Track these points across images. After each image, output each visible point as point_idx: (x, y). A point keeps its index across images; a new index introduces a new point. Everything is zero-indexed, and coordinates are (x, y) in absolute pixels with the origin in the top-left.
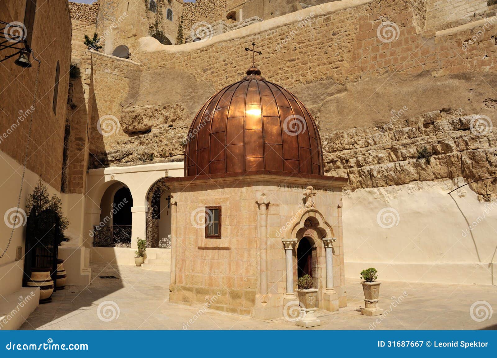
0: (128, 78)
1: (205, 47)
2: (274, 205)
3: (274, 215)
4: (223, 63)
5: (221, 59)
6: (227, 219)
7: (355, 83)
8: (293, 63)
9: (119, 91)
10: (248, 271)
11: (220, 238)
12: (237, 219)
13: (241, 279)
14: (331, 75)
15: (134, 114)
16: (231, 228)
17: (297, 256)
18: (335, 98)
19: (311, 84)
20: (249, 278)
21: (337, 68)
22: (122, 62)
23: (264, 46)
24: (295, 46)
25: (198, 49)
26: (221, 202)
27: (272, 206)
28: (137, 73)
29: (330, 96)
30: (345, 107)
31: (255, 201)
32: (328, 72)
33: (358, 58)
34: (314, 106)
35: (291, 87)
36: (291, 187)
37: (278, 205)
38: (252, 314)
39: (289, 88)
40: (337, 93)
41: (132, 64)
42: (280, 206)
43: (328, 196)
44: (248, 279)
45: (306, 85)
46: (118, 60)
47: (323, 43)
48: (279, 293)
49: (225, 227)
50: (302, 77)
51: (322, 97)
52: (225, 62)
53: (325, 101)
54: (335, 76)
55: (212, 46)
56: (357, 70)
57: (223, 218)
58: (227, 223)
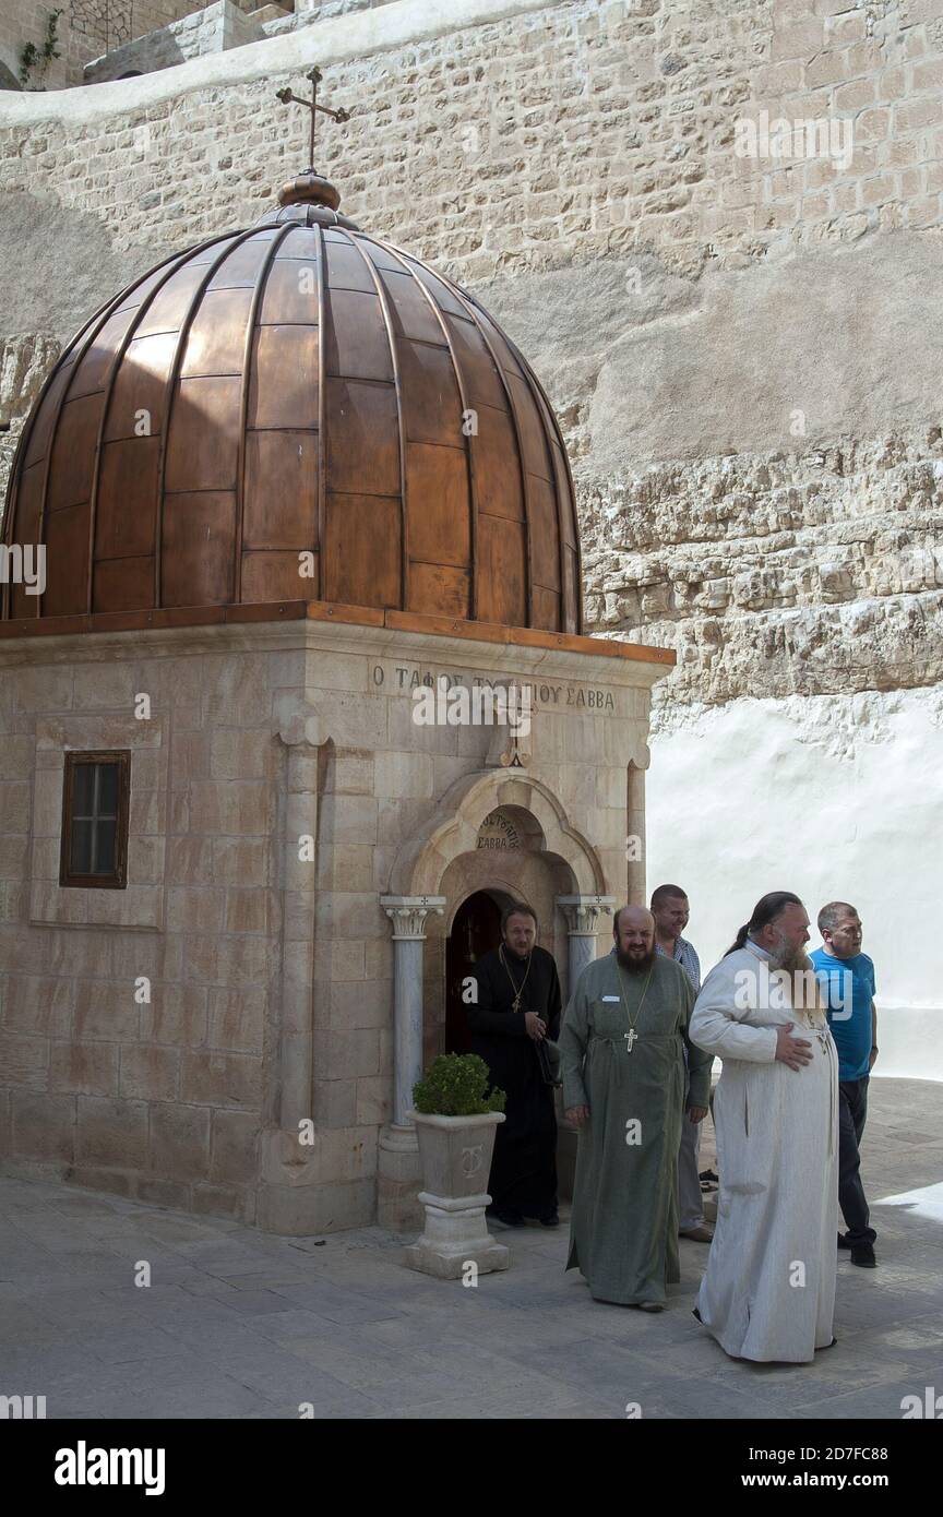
1: (149, 107)
2: (349, 752)
3: (349, 794)
4: (220, 175)
5: (213, 159)
6: (153, 807)
7: (742, 273)
8: (498, 182)
10: (230, 1030)
11: (120, 888)
12: (191, 810)
13: (205, 1061)
14: (647, 236)
16: (167, 846)
18: (659, 328)
19: (566, 273)
20: (233, 1056)
21: (672, 207)
23: (386, 108)
24: (511, 114)
25: (123, 114)
26: (131, 732)
27: (343, 756)
29: (642, 323)
30: (694, 370)
31: (267, 733)
32: (636, 223)
33: (760, 168)
34: (571, 362)
35: (487, 280)
36: (428, 679)
37: (367, 754)
38: (242, 1209)
39: (477, 287)
40: (668, 311)
42: (379, 759)
43: (585, 719)
44: (229, 1060)
45: (547, 276)
47: (625, 105)
48: (361, 1125)
49: (141, 842)
50: (535, 243)
51: (606, 327)
52: (228, 172)
53: (618, 341)
54: (666, 240)
55: (175, 101)
56: (750, 220)
57: (137, 801)
58: (153, 824)
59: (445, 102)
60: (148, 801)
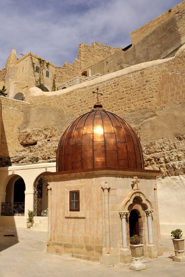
0: (23, 112)
1: (69, 93)
2: (113, 189)
3: (113, 195)
4: (80, 102)
5: (79, 99)
7: (161, 111)
8: (122, 100)
9: (18, 120)
10: (97, 233)
11: (79, 211)
12: (89, 199)
13: (93, 237)
14: (146, 106)
15: (27, 134)
16: (86, 205)
17: (129, 222)
18: (149, 120)
19: (134, 113)
21: (149, 102)
22: (19, 103)
23: (104, 90)
24: (123, 90)
25: (65, 94)
26: (79, 188)
28: (29, 109)
29: (146, 119)
30: (155, 126)
31: (101, 187)
32: (144, 105)
33: (162, 95)
34: (136, 126)
35: (122, 114)
36: (123, 177)
37: (115, 189)
38: (100, 261)
39: (120, 115)
40: (150, 117)
41: (25, 104)
42: (117, 190)
43: (147, 182)
44: (97, 237)
45: (131, 113)
46: (17, 101)
47: (140, 88)
48: (118, 247)
49: (82, 204)
50: (128, 109)
51: (141, 120)
53: (143, 122)
54: (149, 107)
55: (73, 91)
56: (162, 103)
57: (81, 198)
58: (83, 201)
59: (113, 89)
60: (83, 198)
